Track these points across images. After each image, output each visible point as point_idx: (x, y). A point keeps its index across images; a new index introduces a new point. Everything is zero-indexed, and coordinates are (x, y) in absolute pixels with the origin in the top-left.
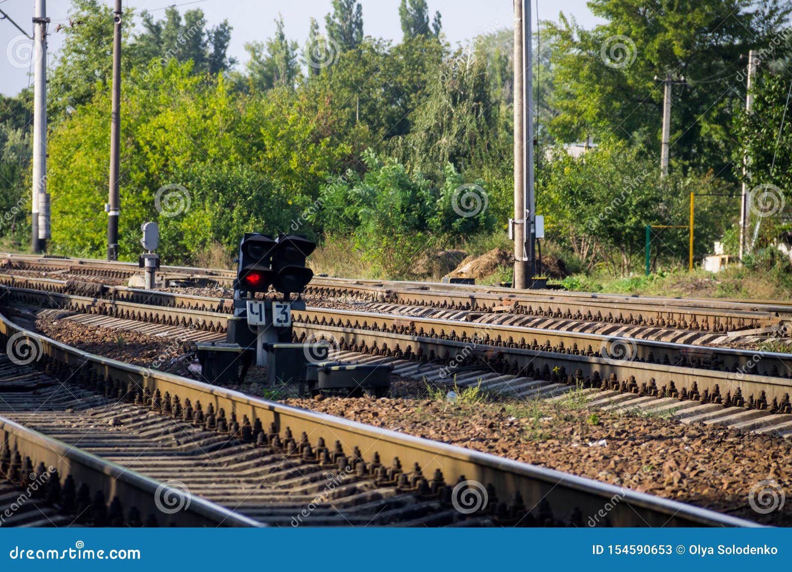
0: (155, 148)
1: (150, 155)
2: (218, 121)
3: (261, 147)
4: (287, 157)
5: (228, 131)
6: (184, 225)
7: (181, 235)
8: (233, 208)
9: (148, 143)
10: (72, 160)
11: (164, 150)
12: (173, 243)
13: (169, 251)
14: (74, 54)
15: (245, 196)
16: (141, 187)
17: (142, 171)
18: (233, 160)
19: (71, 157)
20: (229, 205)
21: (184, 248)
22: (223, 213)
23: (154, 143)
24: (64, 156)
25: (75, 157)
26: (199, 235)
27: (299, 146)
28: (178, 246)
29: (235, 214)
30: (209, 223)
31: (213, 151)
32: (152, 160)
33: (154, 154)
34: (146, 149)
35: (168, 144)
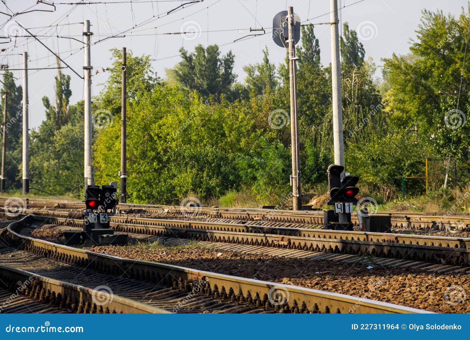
0: (161, 137)
1: (158, 142)
2: (198, 121)
3: (223, 135)
4: (239, 141)
5: (203, 126)
6: (175, 181)
7: (174, 188)
8: (203, 172)
9: (157, 135)
10: (115, 146)
11: (166, 138)
12: (170, 193)
13: (167, 197)
14: (116, 84)
15: (210, 164)
16: (153, 160)
17: (154, 151)
18: (205, 143)
19: (114, 144)
20: (201, 170)
21: (176, 195)
22: (198, 174)
23: (160, 135)
24: (110, 143)
25: (116, 143)
26: (184, 187)
27: (245, 134)
28: (172, 194)
29: (205, 175)
30: (190, 180)
31: (194, 138)
32: (159, 144)
33: (160, 141)
34: (156, 138)
35: (168, 134)
